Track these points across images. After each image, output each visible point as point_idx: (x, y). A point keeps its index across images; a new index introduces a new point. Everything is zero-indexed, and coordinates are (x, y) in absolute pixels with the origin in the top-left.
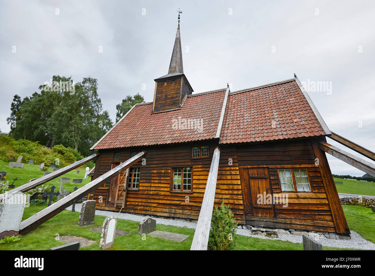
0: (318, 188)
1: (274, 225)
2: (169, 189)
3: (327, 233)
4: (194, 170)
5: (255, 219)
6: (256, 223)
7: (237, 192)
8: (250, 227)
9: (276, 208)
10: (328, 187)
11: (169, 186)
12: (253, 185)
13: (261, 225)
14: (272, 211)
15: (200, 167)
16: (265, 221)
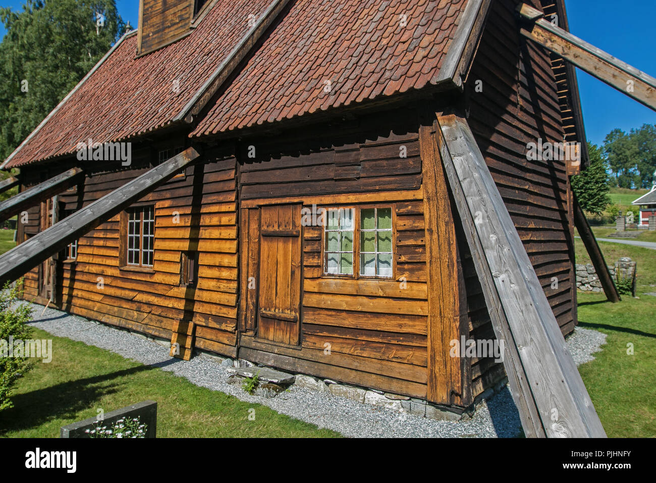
0: (410, 266)
1: (294, 364)
2: (116, 263)
3: (408, 398)
4: (157, 213)
5: (259, 345)
6: (258, 356)
7: (228, 273)
8: (246, 363)
9: (304, 321)
10: (434, 265)
11: (117, 254)
12: (266, 255)
13: (268, 360)
14: (296, 327)
15: (166, 206)
16: (276, 351)
